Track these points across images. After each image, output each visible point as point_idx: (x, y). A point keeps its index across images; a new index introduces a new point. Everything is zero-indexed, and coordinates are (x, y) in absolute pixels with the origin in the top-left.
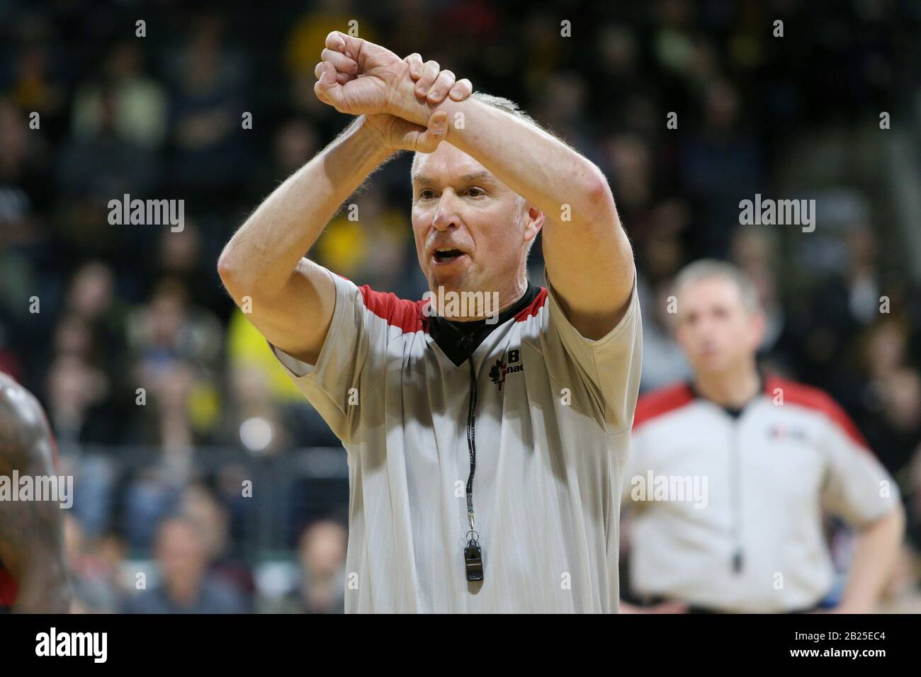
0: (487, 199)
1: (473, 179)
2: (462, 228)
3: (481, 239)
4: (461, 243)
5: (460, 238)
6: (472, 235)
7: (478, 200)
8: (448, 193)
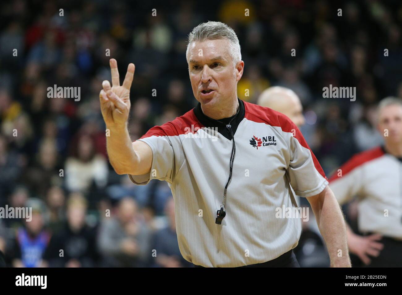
0: (222, 67)
1: (216, 60)
2: (213, 81)
3: (221, 84)
4: (213, 87)
5: (212, 85)
6: (217, 83)
7: (219, 68)
8: (206, 67)
